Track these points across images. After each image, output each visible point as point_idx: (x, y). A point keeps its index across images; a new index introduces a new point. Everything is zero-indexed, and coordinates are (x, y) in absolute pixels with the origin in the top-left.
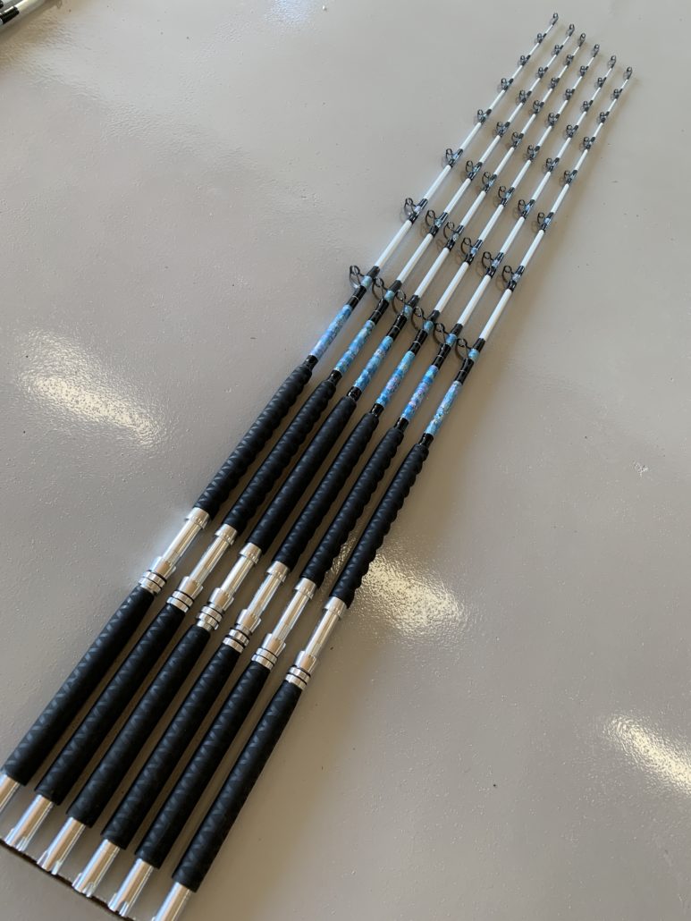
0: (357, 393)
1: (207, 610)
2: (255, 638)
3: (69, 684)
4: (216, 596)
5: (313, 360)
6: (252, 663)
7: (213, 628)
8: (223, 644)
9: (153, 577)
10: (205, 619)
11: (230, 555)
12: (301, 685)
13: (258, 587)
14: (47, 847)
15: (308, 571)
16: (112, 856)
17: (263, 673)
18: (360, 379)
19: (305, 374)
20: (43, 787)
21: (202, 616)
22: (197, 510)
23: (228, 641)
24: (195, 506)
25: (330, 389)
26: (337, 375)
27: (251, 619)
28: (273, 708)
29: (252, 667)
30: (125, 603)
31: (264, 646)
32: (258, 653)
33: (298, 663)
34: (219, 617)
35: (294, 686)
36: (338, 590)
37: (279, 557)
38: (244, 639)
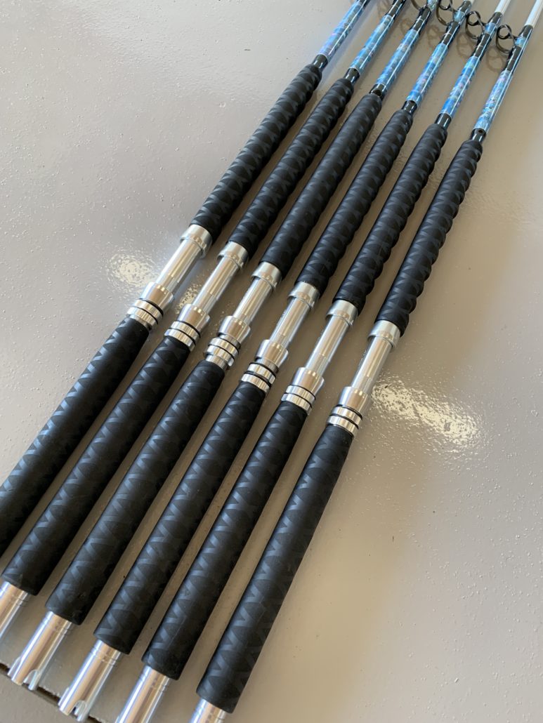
1: (217, 342)
2: (283, 374)
4: (226, 325)
5: (324, 60)
6: (282, 403)
7: (226, 364)
8: (241, 382)
9: (144, 305)
10: (217, 351)
11: (241, 278)
12: (351, 429)
13: (280, 315)
15: (343, 292)
17: (298, 417)
20: (10, 571)
21: (210, 349)
22: (195, 228)
23: (246, 378)
24: (191, 224)
25: (346, 90)
27: (274, 352)
28: (316, 458)
29: (283, 408)
30: (111, 337)
31: (296, 382)
32: (288, 391)
33: (343, 402)
34: (233, 350)
35: (342, 431)
36: (386, 312)
37: (304, 277)
38: (267, 375)
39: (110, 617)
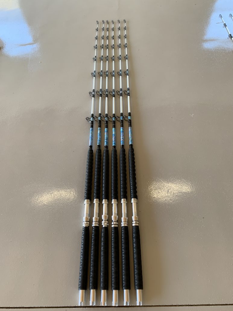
0: (107, 147)
1: (103, 222)
2: (119, 221)
3: (81, 260)
4: (103, 217)
5: (91, 147)
6: (122, 227)
7: (107, 225)
8: (112, 228)
9: (85, 223)
10: (104, 224)
11: (100, 206)
12: (137, 225)
13: (112, 209)
14: (101, 301)
15: (122, 197)
16: (117, 293)
17: (126, 228)
18: (105, 143)
19: (91, 151)
20: (91, 287)
21: (103, 224)
22: (86, 200)
23: (113, 226)
24: (85, 200)
25: (99, 150)
26: (99, 146)
27: (115, 217)
28: (134, 234)
29: (123, 228)
30: (83, 233)
31: (122, 221)
32: (122, 224)
33: (133, 220)
34: (107, 222)
36: (132, 196)
37: (112, 198)
38: (116, 223)
39: (113, 285)
